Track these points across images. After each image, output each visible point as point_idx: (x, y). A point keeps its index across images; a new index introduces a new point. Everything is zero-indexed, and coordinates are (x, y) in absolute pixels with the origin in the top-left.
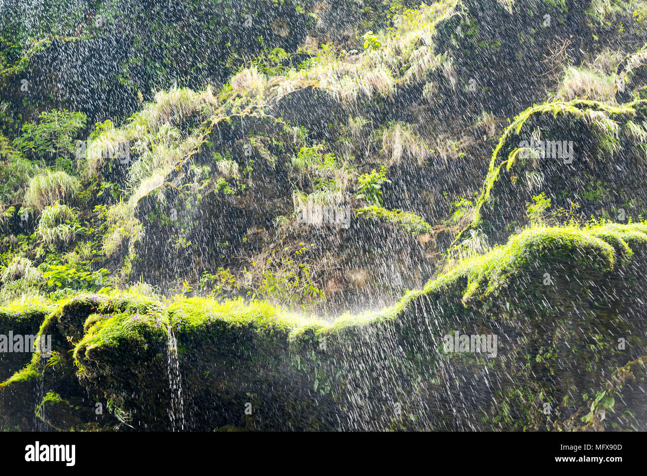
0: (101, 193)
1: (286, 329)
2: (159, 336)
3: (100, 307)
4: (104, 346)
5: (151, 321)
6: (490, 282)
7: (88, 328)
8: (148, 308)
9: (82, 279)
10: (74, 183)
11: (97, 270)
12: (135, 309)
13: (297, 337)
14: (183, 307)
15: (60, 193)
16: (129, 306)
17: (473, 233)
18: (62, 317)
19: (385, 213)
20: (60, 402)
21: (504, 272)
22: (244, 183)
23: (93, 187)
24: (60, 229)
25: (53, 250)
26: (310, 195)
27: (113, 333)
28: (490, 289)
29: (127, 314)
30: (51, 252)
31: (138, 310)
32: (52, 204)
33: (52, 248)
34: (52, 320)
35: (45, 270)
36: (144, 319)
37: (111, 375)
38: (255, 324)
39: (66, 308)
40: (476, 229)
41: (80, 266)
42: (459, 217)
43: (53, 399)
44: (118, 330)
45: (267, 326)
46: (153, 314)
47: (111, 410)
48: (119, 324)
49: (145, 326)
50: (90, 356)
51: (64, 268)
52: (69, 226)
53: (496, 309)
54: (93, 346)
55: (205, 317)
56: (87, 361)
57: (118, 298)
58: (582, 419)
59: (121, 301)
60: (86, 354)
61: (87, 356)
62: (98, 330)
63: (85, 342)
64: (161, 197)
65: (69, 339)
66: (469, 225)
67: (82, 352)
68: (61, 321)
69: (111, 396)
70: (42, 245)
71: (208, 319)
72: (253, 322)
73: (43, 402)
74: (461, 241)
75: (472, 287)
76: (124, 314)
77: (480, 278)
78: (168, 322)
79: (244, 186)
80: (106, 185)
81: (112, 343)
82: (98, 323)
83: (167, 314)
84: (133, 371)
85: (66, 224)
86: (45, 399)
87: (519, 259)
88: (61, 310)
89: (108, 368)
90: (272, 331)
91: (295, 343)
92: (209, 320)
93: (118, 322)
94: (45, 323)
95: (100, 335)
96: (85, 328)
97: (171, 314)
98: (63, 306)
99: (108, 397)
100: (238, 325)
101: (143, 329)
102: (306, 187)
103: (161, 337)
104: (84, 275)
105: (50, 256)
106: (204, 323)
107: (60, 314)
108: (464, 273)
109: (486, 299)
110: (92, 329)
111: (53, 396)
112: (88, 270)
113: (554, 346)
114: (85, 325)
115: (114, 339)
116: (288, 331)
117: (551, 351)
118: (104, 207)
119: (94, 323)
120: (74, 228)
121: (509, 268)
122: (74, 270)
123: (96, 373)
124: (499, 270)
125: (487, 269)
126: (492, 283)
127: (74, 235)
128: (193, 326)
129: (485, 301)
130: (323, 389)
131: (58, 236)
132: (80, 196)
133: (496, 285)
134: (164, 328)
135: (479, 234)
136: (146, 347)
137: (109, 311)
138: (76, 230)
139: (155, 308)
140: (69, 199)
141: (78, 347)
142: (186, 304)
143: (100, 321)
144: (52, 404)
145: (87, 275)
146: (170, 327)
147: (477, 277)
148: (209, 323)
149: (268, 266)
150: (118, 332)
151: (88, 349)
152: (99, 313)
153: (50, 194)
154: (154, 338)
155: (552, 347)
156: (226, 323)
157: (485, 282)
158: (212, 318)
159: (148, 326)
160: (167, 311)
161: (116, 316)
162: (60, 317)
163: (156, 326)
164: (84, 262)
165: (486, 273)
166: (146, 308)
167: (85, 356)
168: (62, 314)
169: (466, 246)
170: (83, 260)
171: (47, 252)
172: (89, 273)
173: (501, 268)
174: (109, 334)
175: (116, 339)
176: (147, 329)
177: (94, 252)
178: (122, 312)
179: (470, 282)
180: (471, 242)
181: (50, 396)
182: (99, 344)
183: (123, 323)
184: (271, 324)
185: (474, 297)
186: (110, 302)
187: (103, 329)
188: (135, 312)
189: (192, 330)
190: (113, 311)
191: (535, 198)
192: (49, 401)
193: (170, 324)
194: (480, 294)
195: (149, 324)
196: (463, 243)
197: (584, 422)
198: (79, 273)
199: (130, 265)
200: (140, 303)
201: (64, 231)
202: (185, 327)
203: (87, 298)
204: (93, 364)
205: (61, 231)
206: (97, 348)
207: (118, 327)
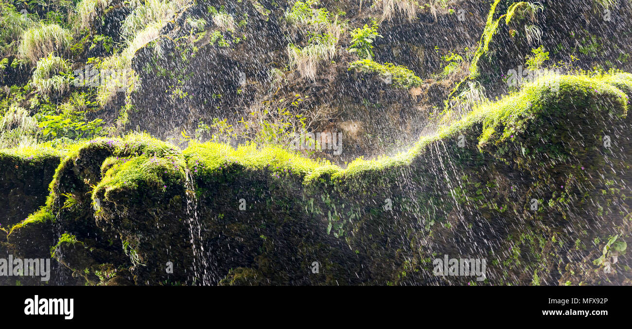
0: (93, 46)
1: (301, 173)
2: (178, 178)
3: (116, 151)
4: (123, 187)
5: (168, 164)
6: (506, 128)
7: (105, 171)
8: (165, 151)
9: (77, 129)
10: (67, 36)
11: (92, 120)
12: (153, 153)
13: (313, 180)
14: (199, 152)
15: (54, 45)
16: (147, 149)
17: (472, 85)
18: (78, 160)
19: (378, 66)
20: (76, 243)
21: (521, 118)
22: (238, 37)
23: (86, 40)
24: (54, 80)
25: (47, 100)
26: (305, 48)
27: (132, 175)
28: (506, 134)
29: (144, 157)
30: (45, 103)
31: (155, 154)
32: (46, 56)
33: (46, 98)
34: (67, 163)
35: (40, 120)
36: (162, 162)
37: (129, 216)
38: (270, 168)
39: (83, 152)
40: (472, 81)
41: (75, 116)
42: (450, 71)
43: (69, 240)
44: (136, 172)
45: (282, 170)
46: (170, 157)
47: (126, 251)
48: (137, 167)
49: (164, 169)
50: (109, 198)
51: (60, 117)
52: (63, 77)
53: (512, 154)
54: (112, 188)
55: (221, 160)
56: (105, 203)
57: (134, 142)
58: (594, 262)
59: (137, 145)
60: (105, 195)
61: (106, 198)
62: (116, 172)
63: (104, 184)
64: (158, 49)
65: (86, 181)
66: (466, 78)
67: (100, 194)
68: (77, 163)
69: (127, 237)
70: (36, 96)
71: (224, 162)
72: (268, 166)
73: (59, 243)
74: (459, 92)
75: (488, 133)
76: (141, 157)
77: (496, 123)
78: (185, 165)
79: (238, 40)
80: (98, 38)
81: (131, 185)
82: (115, 166)
83: (183, 158)
84: (151, 213)
85: (61, 75)
86: (61, 240)
87: (536, 106)
88: (78, 154)
89: (126, 209)
90: (287, 174)
91: (310, 186)
92: (226, 164)
93: (136, 165)
94: (61, 166)
95: (118, 176)
96: (102, 171)
97: (187, 157)
98: (80, 149)
99: (124, 238)
100: (254, 169)
101: (162, 172)
102: (300, 41)
103: (179, 180)
104: (79, 125)
105: (45, 106)
106: (220, 167)
107: (76, 157)
108: (479, 119)
109: (501, 145)
110: (110, 171)
111: (69, 237)
112: (83, 121)
113: (567, 191)
114: (102, 168)
115: (133, 181)
116: (303, 175)
117: (564, 196)
118: (97, 60)
119: (111, 166)
120: (68, 80)
121: (526, 114)
122: (69, 120)
123: (114, 215)
124: (516, 116)
125: (503, 115)
126: (509, 129)
127: (68, 87)
128: (210, 169)
129: (501, 146)
130: (337, 232)
131: (53, 87)
132: (73, 49)
133: (512, 130)
134: (182, 171)
135: (477, 86)
136: (164, 189)
137: (125, 154)
138: (70, 81)
139: (172, 152)
140: (62, 52)
141: (96, 189)
142: (201, 148)
143: (117, 163)
144: (68, 245)
145: (83, 125)
146: (187, 170)
147: (492, 122)
148: (226, 167)
149: (265, 116)
150: (137, 174)
151: (107, 190)
152: (115, 156)
153: (44, 46)
154: (172, 180)
155: (565, 192)
156: (242, 166)
157: (501, 128)
158: (228, 161)
159: (166, 169)
160: (183, 155)
161: (134, 158)
162: (77, 160)
163: (174, 169)
164: (78, 113)
165: (502, 119)
166: (162, 152)
167: (104, 197)
168: (78, 157)
169: (464, 97)
170: (78, 111)
171: (41, 103)
172: (84, 123)
173: (517, 113)
174: (127, 176)
175: (135, 181)
176: (165, 172)
177: (89, 102)
178: (140, 156)
179: (486, 128)
180: (469, 94)
181: (66, 238)
182: (118, 186)
183: (142, 166)
184: (286, 168)
185: (490, 143)
186: (127, 146)
187: (122, 171)
188: (153, 155)
189: (209, 173)
190: (129, 154)
191: (534, 51)
192: (65, 242)
193: (188, 167)
194: (497, 139)
195: (167, 167)
196: (461, 95)
197: (595, 265)
198: (75, 123)
199: (126, 115)
200: (157, 147)
201: (59, 82)
202: (202, 171)
203: (103, 142)
204: (111, 206)
205: (55, 82)
206: (116, 189)
207: (136, 170)
